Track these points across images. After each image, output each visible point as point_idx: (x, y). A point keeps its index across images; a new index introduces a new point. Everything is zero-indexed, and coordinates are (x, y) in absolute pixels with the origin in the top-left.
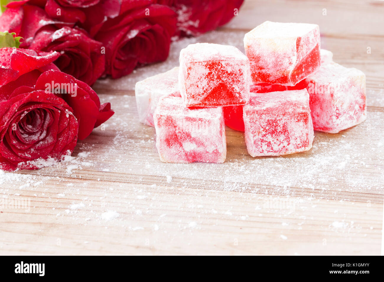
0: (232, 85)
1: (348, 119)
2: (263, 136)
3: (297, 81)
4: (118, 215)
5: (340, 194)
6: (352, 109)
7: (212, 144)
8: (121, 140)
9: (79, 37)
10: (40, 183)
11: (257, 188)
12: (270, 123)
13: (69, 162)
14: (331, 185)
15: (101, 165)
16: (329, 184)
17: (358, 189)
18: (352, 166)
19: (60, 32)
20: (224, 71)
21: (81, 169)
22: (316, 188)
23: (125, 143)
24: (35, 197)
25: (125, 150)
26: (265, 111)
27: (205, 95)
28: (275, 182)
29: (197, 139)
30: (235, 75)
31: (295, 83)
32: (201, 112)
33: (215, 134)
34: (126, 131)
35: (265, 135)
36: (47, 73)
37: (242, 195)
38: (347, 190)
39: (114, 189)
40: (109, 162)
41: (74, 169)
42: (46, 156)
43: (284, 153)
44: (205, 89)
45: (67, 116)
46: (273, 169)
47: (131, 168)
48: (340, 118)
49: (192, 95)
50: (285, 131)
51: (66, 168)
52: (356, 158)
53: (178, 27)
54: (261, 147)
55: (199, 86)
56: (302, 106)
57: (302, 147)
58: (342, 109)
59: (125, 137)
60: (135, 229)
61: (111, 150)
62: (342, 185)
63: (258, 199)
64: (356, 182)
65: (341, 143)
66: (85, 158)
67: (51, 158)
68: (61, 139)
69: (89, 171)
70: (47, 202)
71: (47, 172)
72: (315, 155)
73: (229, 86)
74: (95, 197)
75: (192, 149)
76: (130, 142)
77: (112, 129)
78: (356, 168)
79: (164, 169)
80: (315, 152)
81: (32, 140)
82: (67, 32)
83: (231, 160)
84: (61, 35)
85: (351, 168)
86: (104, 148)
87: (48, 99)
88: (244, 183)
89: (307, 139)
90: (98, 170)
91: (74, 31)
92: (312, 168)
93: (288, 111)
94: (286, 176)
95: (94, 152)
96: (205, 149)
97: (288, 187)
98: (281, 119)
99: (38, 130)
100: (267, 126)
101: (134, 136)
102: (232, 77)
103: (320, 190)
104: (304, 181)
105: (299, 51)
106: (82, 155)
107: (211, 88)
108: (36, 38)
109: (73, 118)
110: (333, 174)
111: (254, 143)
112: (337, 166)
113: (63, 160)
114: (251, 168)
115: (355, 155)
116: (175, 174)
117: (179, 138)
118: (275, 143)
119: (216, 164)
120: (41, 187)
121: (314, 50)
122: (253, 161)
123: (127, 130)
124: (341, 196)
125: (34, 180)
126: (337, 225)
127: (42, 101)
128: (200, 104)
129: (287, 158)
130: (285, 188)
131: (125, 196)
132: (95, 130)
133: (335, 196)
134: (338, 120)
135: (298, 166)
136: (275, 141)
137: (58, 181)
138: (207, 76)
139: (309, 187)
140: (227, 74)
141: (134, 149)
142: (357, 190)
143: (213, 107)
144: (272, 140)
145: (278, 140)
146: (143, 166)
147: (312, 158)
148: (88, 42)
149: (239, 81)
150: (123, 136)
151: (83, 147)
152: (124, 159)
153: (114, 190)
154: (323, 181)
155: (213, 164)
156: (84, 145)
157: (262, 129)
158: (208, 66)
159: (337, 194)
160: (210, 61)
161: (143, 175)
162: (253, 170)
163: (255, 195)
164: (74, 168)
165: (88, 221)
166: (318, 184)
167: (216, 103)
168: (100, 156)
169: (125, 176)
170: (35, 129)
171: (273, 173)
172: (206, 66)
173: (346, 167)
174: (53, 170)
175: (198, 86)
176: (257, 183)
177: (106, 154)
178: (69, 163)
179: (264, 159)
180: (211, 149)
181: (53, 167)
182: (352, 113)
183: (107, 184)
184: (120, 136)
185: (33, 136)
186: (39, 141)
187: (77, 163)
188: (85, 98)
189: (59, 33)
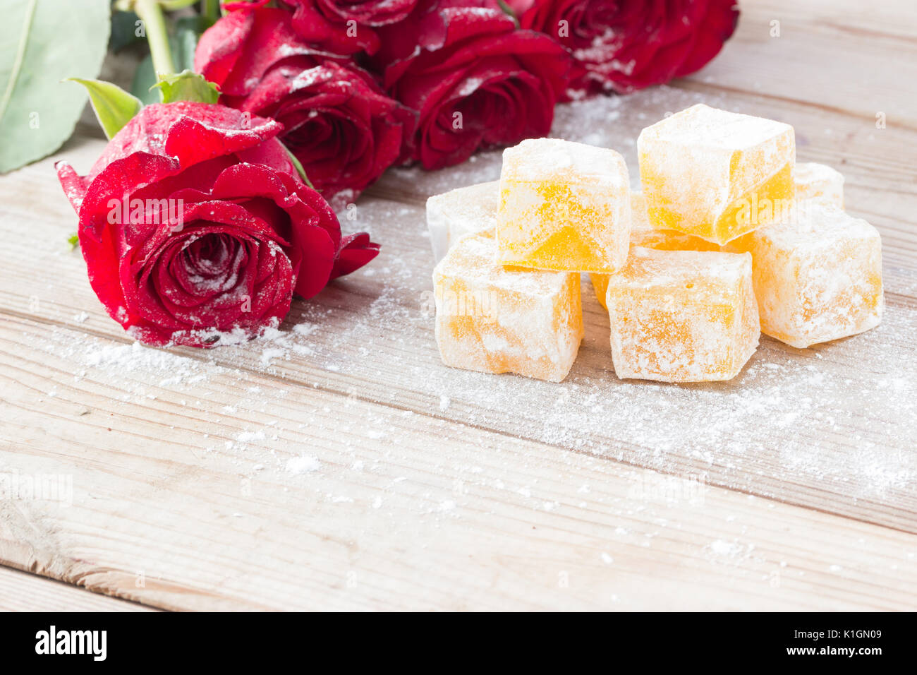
0: (589, 233)
1: (834, 322)
2: (641, 341)
3: (730, 236)
4: (316, 466)
5: (758, 482)
6: (845, 303)
7: (537, 344)
8: (385, 307)
9: (346, 87)
10: (201, 377)
11: (605, 444)
12: (656, 317)
13: (271, 341)
14: (748, 459)
15: (329, 355)
16: (745, 457)
17: (797, 477)
18: (807, 425)
19: (311, 75)
20: (575, 203)
21: (287, 359)
22: (716, 463)
23: (390, 314)
24: (181, 406)
25: (384, 329)
26: (648, 291)
27: (535, 247)
28: (641, 439)
29: (511, 330)
30: (597, 214)
31: (726, 240)
32: (524, 278)
33: (543, 326)
34: (404, 289)
35: (645, 339)
36: (236, 168)
37: (567, 457)
38: (774, 475)
39: (332, 411)
40: (346, 352)
41: (275, 358)
42: (231, 323)
43: (680, 379)
44: (534, 235)
45: (273, 253)
46: (649, 409)
47: (380, 371)
48: (812, 320)
49: (508, 244)
50: (686, 337)
51: (261, 354)
52: (822, 407)
53: (588, 71)
54: (637, 361)
55: (524, 227)
56: (723, 292)
57: (718, 371)
58: (819, 301)
59: (395, 302)
60: (336, 500)
61: (359, 325)
62: (769, 462)
63: (593, 470)
64: (800, 460)
65: (807, 369)
66: (303, 336)
67: (239, 329)
68: (262, 294)
69: (301, 364)
70: (199, 420)
71: (225, 355)
72: (744, 390)
73: (582, 235)
74: (291, 422)
75: (500, 348)
76: (400, 315)
77: (378, 280)
78: (813, 429)
79: (442, 380)
80: (748, 383)
81: (208, 290)
82: (323, 76)
83: (576, 379)
84: (310, 81)
85: (803, 427)
86: (348, 320)
87: (233, 219)
88: (583, 432)
89: (728, 357)
90: (319, 366)
91: (339, 75)
92: (725, 417)
93: (693, 297)
94: (669, 429)
95: (326, 327)
96: (524, 353)
97: (662, 452)
98: (680, 312)
99: (221, 271)
100: (650, 321)
101: (414, 301)
102: (590, 217)
103: (723, 467)
104: (699, 444)
105: (735, 178)
106: (302, 329)
107: (548, 234)
108: (265, 81)
109: (284, 258)
110: (763, 435)
111: (624, 352)
112: (778, 419)
113: (260, 335)
114: (609, 402)
115: (823, 401)
116: (459, 393)
117: (476, 324)
118: (664, 357)
119: (544, 384)
120: (199, 387)
121: (779, 175)
122: (617, 388)
123: (406, 287)
124: (760, 485)
125: (192, 370)
126: (719, 547)
127: (221, 220)
128: (525, 263)
129: (685, 390)
130: (656, 453)
131: (346, 429)
132: (346, 279)
133: (748, 483)
134: (808, 323)
135: (701, 408)
136: (665, 352)
137: (235, 378)
138: (541, 210)
139: (703, 458)
140: (579, 211)
141: (403, 330)
142: (794, 478)
143: (549, 271)
144: (660, 350)
145: (669, 351)
146: (406, 369)
147: (735, 395)
148: (366, 98)
149: (604, 227)
150: (393, 300)
151: (310, 312)
152: (375, 349)
153: (330, 413)
154: (737, 448)
155: (539, 382)
156: (312, 308)
157: (641, 327)
158: (543, 192)
159: (753, 480)
160: (547, 182)
161: (399, 388)
162: (611, 406)
163: (590, 461)
164: (275, 355)
165: (258, 470)
166: (724, 453)
167: (557, 264)
168: (334, 337)
169: (365, 384)
170: (215, 268)
171: (647, 417)
172: (539, 190)
173: (794, 424)
174: (237, 354)
175: (521, 228)
176: (606, 436)
177: (347, 333)
178: (271, 344)
179: (641, 386)
180: (535, 353)
181: (238, 348)
182: (843, 311)
183: (323, 397)
184: (387, 297)
185: (212, 281)
186: (220, 293)
187: (284, 345)
188: (310, 222)
189: (308, 77)
